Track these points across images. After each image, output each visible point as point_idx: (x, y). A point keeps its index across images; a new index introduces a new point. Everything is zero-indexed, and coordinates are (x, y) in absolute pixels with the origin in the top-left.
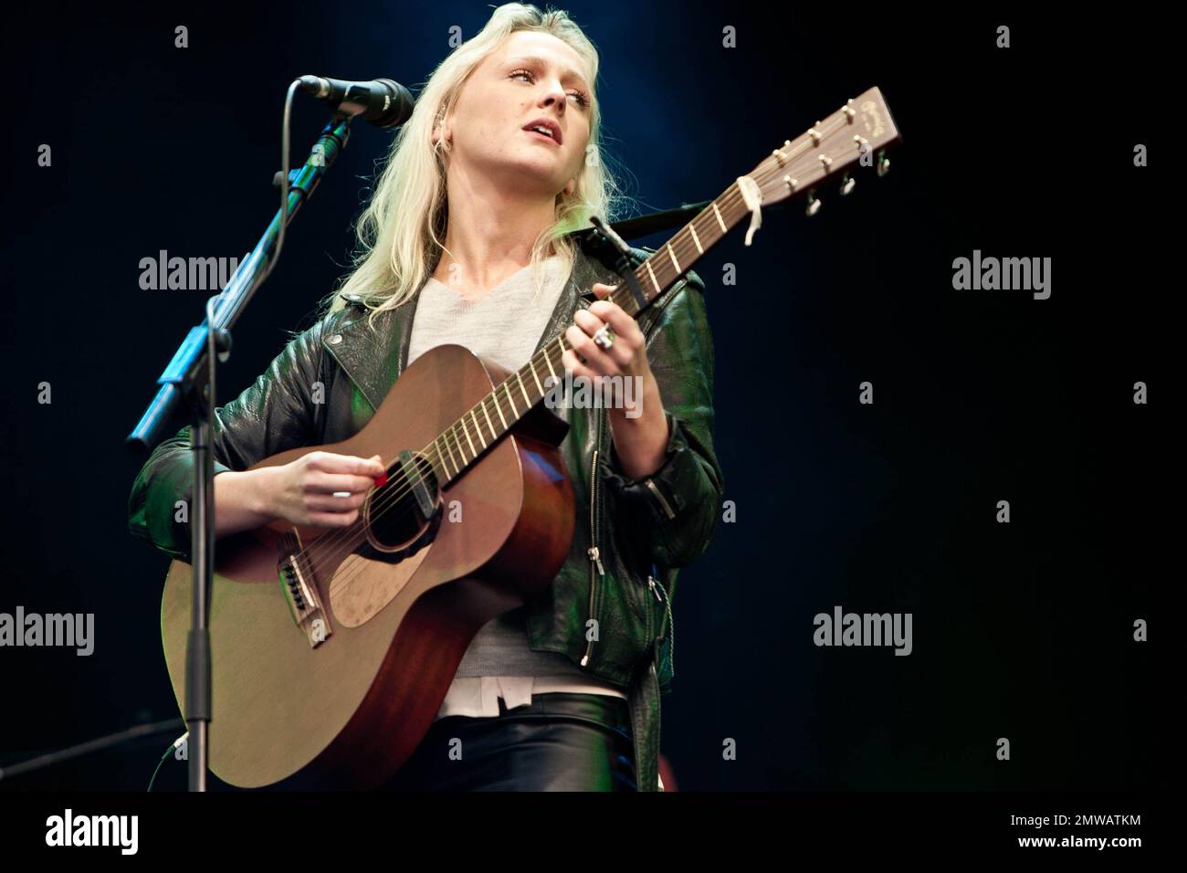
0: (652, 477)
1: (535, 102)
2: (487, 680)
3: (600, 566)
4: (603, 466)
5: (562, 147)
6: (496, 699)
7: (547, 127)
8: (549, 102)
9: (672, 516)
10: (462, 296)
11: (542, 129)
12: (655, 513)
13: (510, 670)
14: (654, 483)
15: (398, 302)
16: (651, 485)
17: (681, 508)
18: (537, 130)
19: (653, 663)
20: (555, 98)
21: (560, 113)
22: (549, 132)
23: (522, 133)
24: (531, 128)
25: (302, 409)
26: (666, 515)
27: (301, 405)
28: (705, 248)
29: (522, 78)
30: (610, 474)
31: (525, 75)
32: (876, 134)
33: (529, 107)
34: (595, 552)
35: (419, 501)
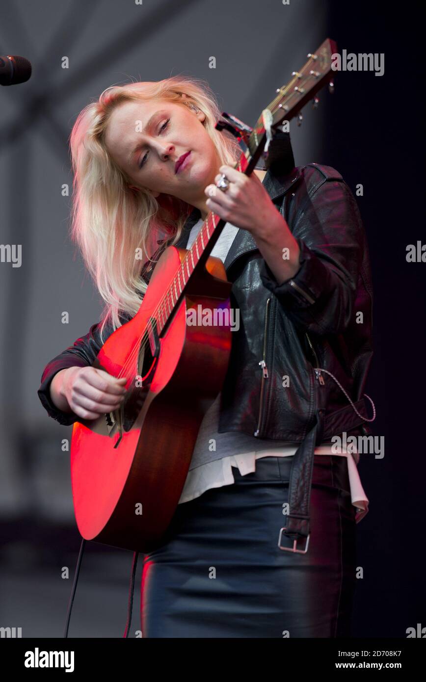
0: (293, 279)
6: (231, 469)
9: (313, 302)
12: (300, 301)
14: (294, 281)
16: (292, 284)
17: (317, 296)
26: (307, 302)
32: (324, 67)
34: (263, 362)
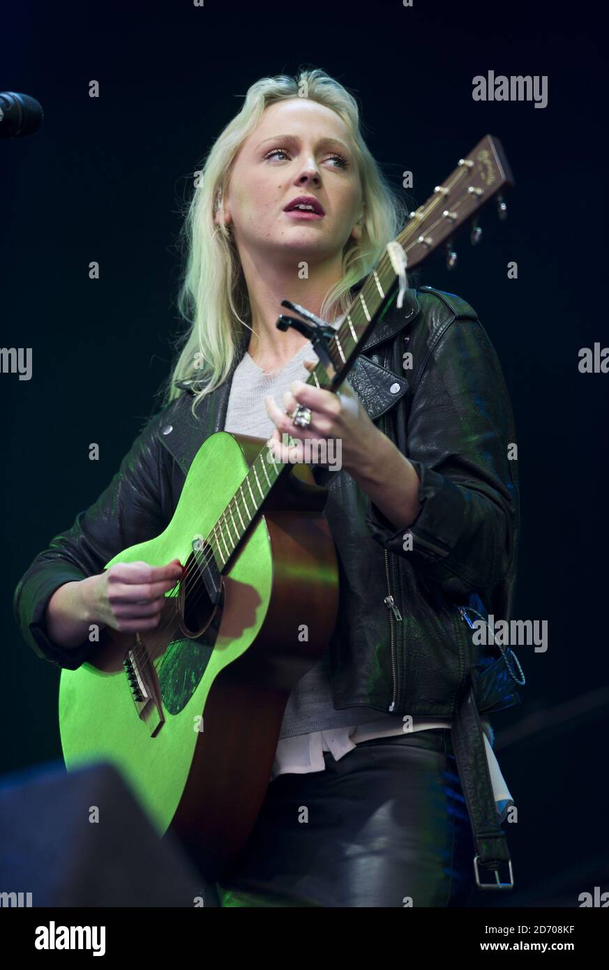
0: (411, 526)
1: (292, 183)
2: (315, 736)
3: (397, 613)
4: (369, 524)
5: (326, 217)
6: (322, 754)
7: (306, 204)
8: (303, 179)
10: (264, 372)
11: (302, 207)
13: (330, 724)
15: (215, 385)
18: (297, 209)
19: (472, 690)
20: (307, 176)
21: (317, 186)
22: (310, 207)
23: (283, 213)
24: (290, 208)
25: (149, 501)
27: (148, 497)
28: (372, 316)
29: (277, 157)
30: (375, 529)
31: (279, 153)
32: (489, 182)
33: (287, 187)
34: (390, 599)
35: (207, 587)
